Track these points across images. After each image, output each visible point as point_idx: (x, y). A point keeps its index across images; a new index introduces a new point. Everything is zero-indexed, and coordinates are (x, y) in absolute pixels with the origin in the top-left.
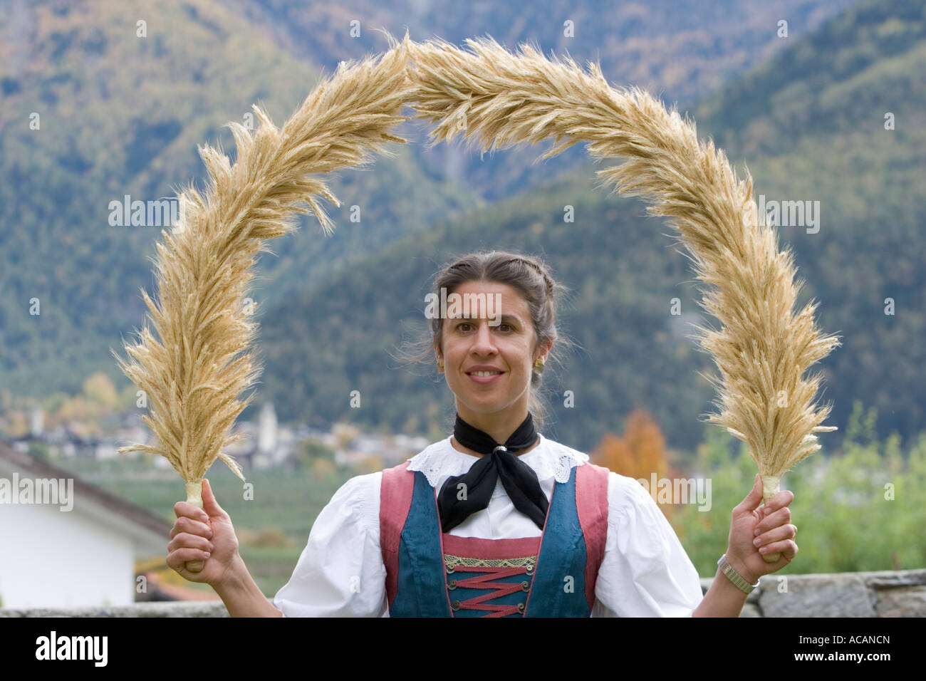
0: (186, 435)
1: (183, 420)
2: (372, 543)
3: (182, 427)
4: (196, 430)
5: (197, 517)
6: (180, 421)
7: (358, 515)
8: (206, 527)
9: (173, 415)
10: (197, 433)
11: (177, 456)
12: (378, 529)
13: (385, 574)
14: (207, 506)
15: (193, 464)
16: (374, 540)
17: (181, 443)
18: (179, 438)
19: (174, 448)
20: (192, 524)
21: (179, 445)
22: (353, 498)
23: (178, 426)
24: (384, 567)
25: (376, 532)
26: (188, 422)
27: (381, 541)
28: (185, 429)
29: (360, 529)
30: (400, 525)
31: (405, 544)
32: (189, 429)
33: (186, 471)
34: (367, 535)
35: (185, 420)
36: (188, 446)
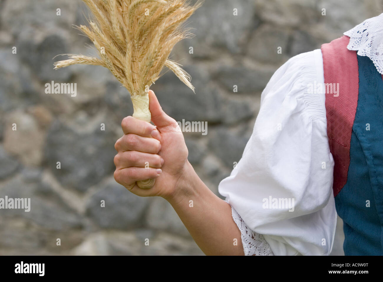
0: (129, 46)
1: (125, 30)
2: (319, 134)
3: (125, 37)
4: (140, 39)
5: (148, 133)
6: (122, 30)
7: (302, 104)
8: (156, 143)
9: (114, 26)
10: (141, 42)
11: (121, 67)
12: (325, 119)
13: (333, 164)
14: (156, 119)
15: (139, 76)
16: (321, 132)
17: (124, 54)
18: (122, 50)
19: (116, 59)
20: (143, 142)
21: (122, 55)
23: (120, 37)
25: (322, 123)
26: (130, 32)
27: (328, 132)
28: (128, 39)
29: (306, 121)
30: (351, 118)
32: (132, 39)
33: (131, 83)
34: (313, 126)
35: (128, 31)
36: (132, 57)
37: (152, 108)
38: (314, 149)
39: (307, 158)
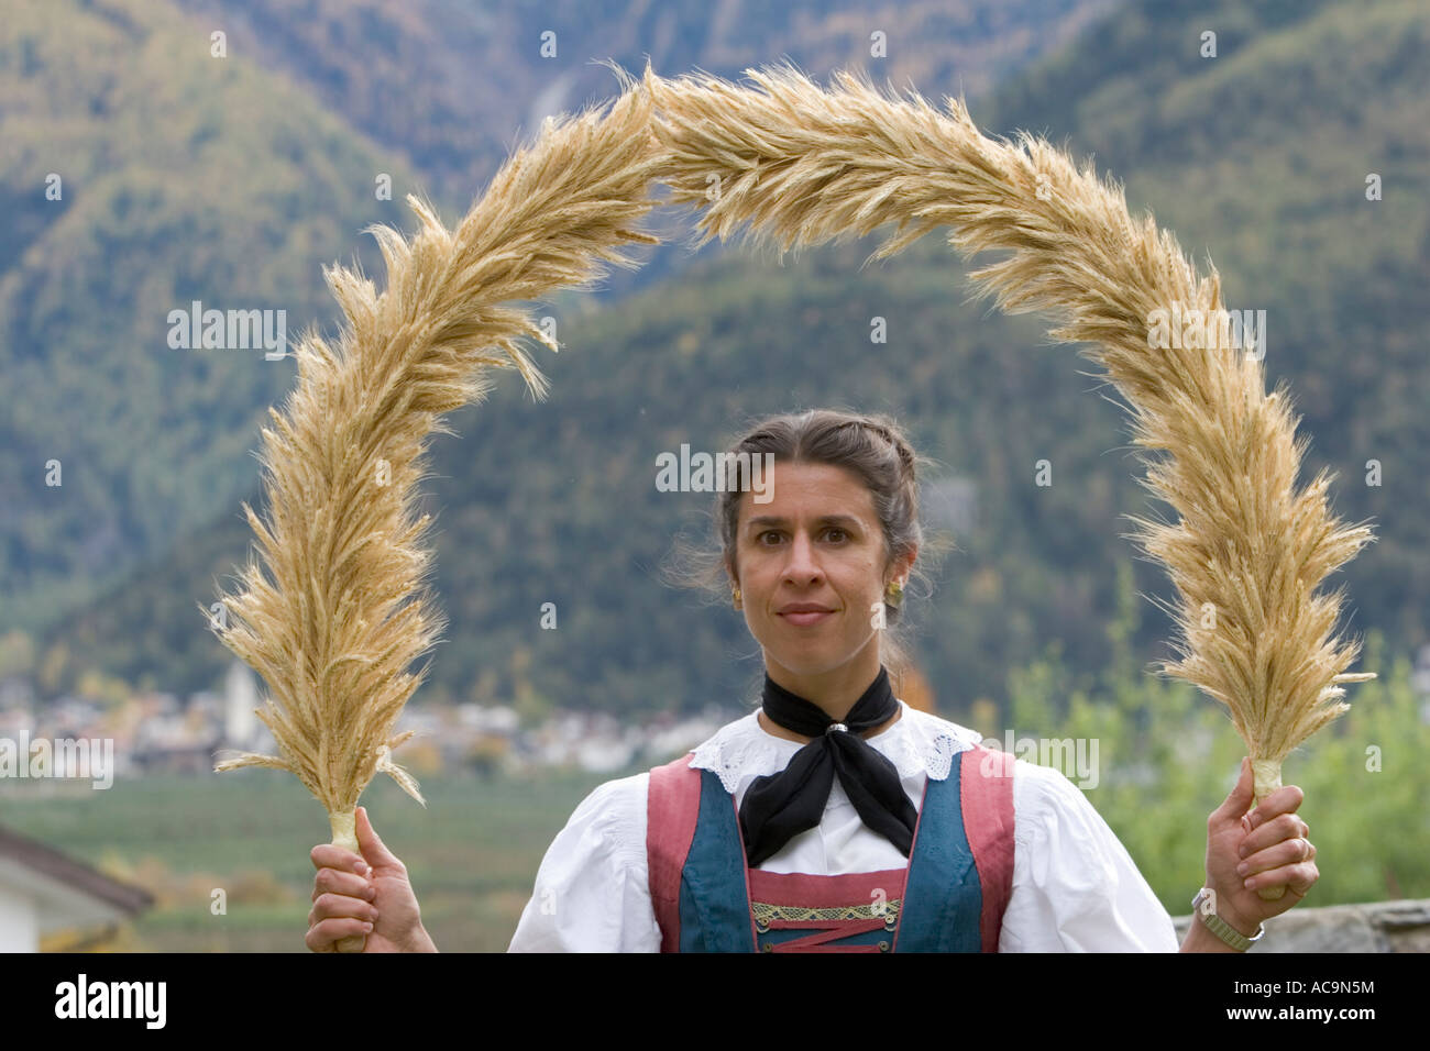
0: (324, 736)
1: (318, 712)
2: (637, 889)
3: (318, 723)
4: (340, 728)
5: (348, 866)
6: (315, 714)
7: (612, 843)
8: (367, 883)
9: (302, 705)
10: (342, 731)
11: (313, 770)
12: (645, 865)
13: (660, 937)
14: (365, 848)
15: (340, 781)
16: (639, 884)
17: (318, 750)
18: (313, 738)
19: (307, 758)
20: (338, 878)
21: (314, 752)
22: (604, 816)
23: (311, 722)
24: (656, 925)
25: (641, 870)
26: (326, 715)
27: (650, 885)
28: (323, 724)
29: (616, 867)
30: (681, 858)
31: (689, 888)
32: (329, 727)
33: (328, 794)
34: (627, 876)
35: (322, 713)
36: (330, 753)
37: (359, 833)
38: (627, 912)
39: (617, 921)
